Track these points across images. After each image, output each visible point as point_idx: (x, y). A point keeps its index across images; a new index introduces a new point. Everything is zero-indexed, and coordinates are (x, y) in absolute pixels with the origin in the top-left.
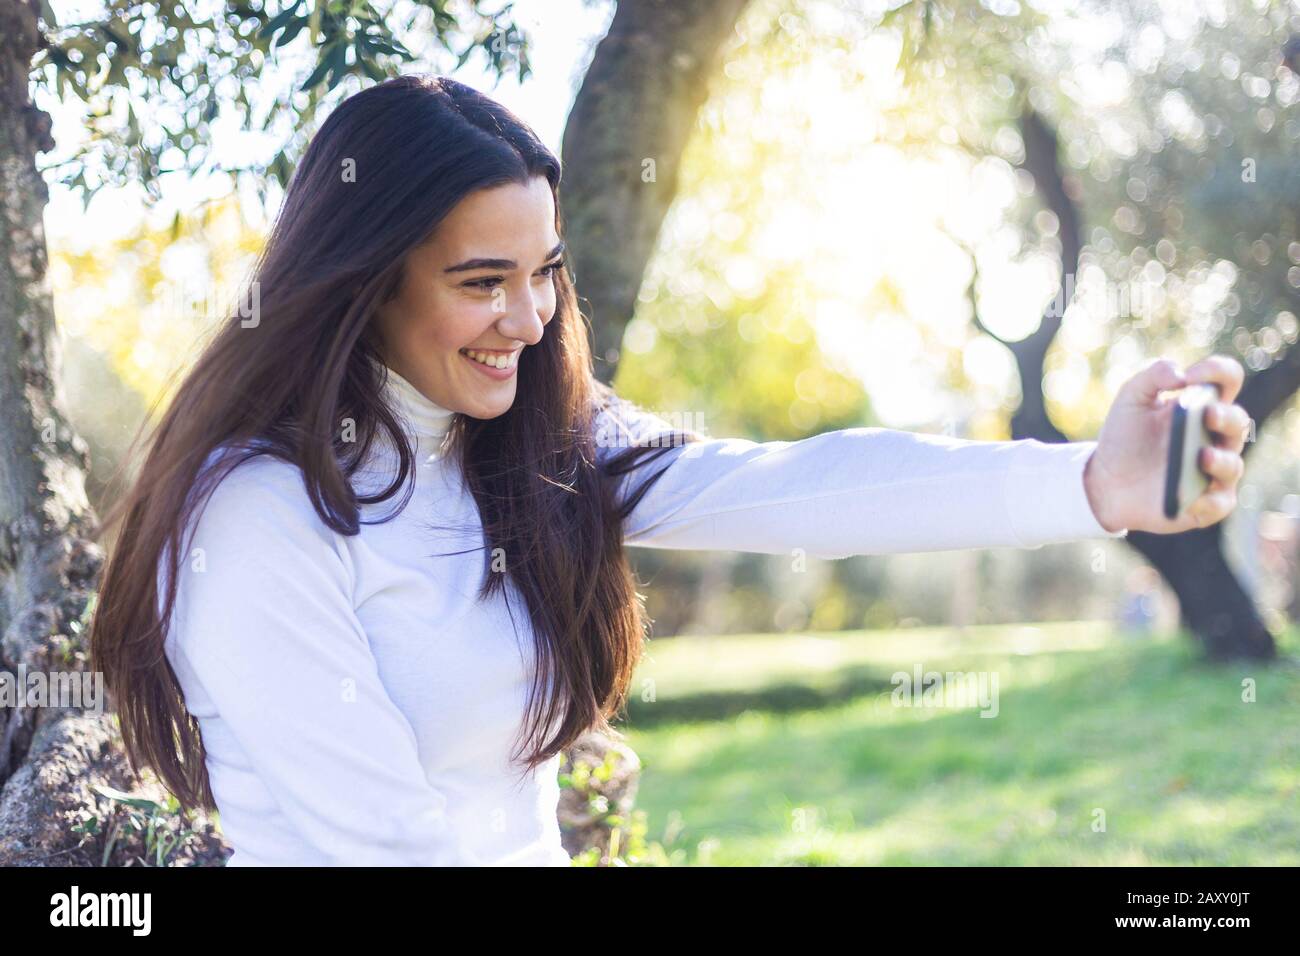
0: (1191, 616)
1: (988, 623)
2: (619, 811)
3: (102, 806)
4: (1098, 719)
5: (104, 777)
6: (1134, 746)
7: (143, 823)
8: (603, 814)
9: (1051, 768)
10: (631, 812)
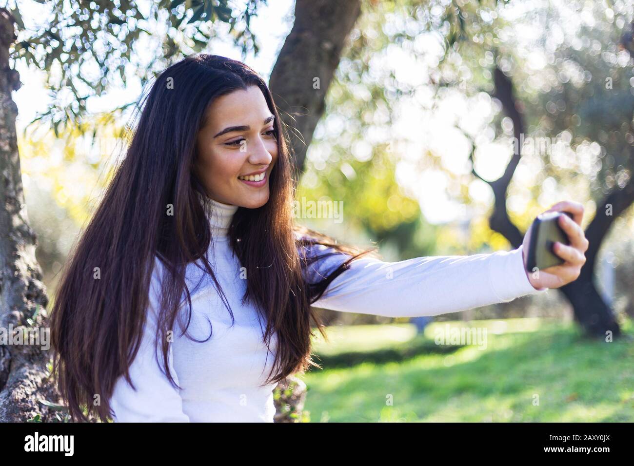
0: (579, 316)
1: (481, 318)
2: (296, 411)
3: (43, 410)
4: (533, 366)
5: (44, 395)
6: (551, 379)
7: (62, 417)
8: (288, 412)
9: (511, 390)
10: (302, 411)
